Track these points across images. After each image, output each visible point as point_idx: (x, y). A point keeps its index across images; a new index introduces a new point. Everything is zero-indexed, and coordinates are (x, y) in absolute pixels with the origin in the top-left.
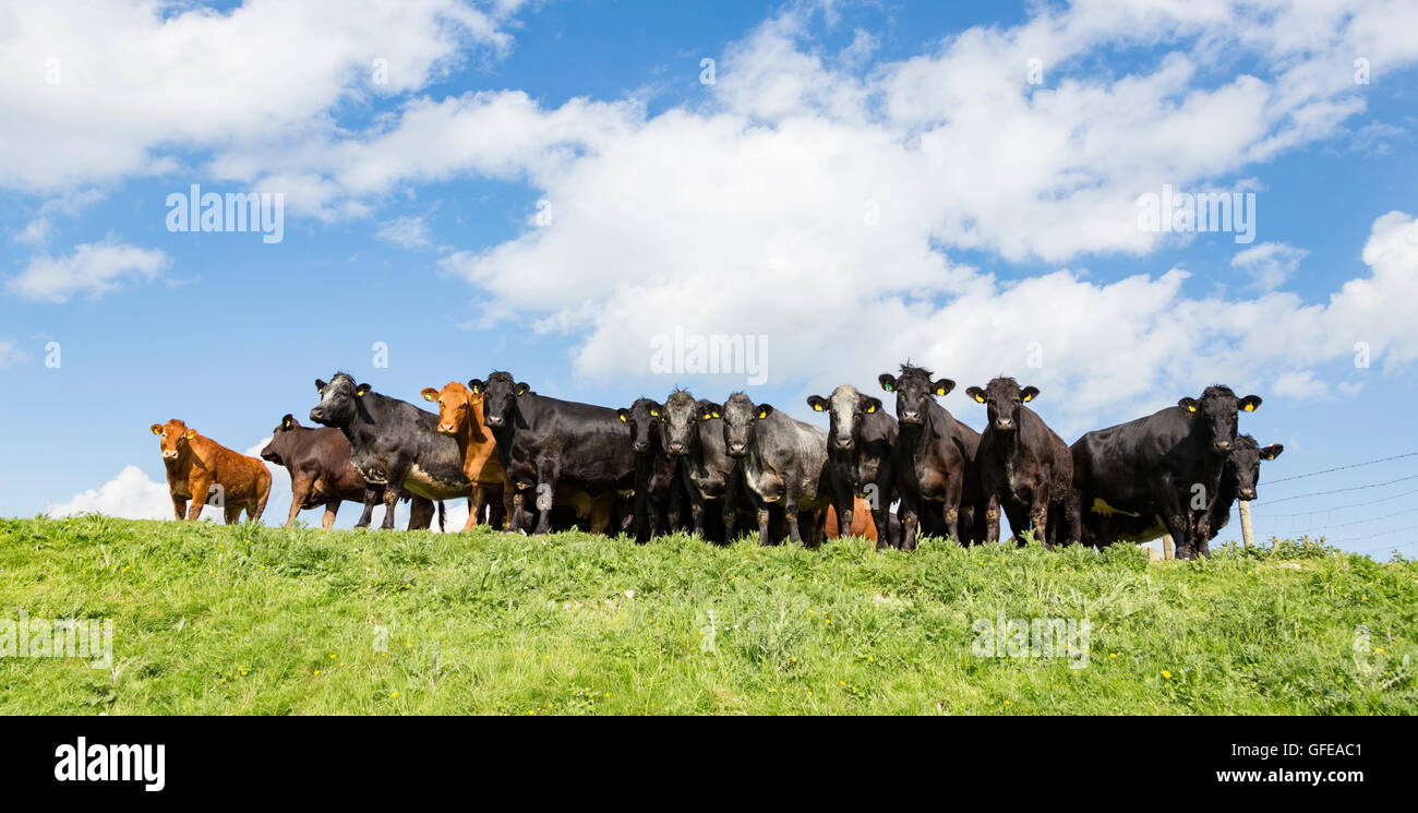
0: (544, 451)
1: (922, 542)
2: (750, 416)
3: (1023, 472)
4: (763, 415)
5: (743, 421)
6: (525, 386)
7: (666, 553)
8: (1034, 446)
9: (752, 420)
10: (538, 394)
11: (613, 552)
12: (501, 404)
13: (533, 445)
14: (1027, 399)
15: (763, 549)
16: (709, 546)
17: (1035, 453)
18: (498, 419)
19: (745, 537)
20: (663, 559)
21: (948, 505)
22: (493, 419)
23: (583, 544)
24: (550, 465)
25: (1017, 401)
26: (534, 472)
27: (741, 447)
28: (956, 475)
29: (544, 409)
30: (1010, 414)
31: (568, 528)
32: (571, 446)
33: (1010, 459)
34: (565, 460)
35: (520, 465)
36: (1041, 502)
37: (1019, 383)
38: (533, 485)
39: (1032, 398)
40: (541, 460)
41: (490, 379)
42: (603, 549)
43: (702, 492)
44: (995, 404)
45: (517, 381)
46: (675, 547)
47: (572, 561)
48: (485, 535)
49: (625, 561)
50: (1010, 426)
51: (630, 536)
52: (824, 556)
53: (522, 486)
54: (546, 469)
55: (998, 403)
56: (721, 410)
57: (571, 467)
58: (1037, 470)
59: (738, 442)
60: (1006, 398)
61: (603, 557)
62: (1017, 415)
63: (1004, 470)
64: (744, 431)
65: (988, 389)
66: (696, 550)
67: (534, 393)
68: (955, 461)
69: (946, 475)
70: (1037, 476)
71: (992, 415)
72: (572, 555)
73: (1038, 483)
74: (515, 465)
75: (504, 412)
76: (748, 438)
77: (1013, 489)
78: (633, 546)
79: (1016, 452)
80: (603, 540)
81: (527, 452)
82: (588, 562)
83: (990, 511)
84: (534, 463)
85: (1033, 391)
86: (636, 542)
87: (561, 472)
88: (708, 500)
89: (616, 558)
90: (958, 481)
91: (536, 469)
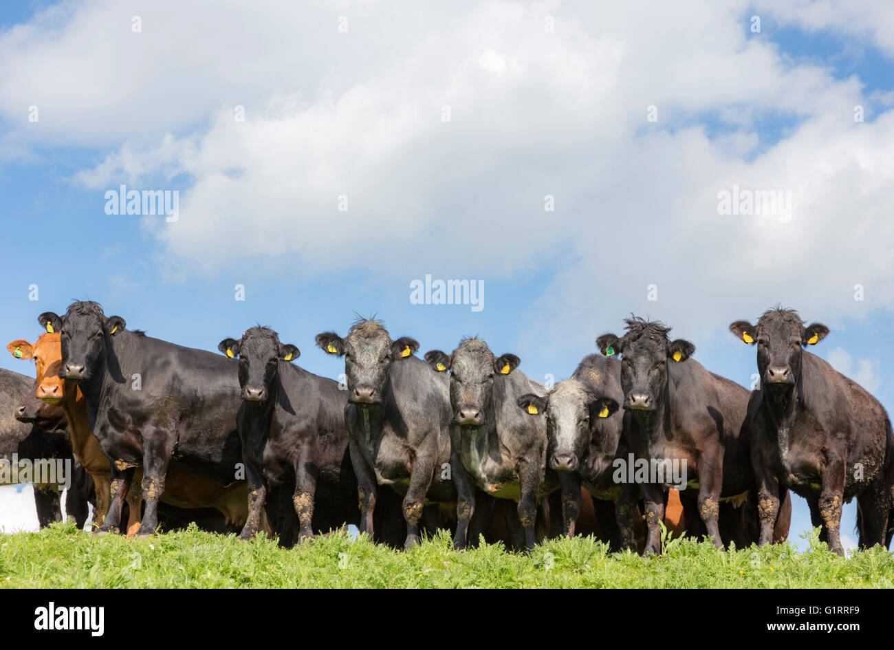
0: (154, 418)
1: (670, 545)
2: (488, 370)
3: (804, 444)
4: (506, 369)
5: (479, 377)
6: (119, 322)
7: (321, 559)
8: (822, 409)
9: (491, 376)
10: (148, 335)
11: (248, 559)
12: (85, 346)
13: (138, 408)
14: (813, 340)
15: (456, 554)
16: (382, 548)
17: (822, 419)
18: (78, 368)
19: (430, 538)
20: (316, 566)
21: (703, 493)
22: (72, 367)
23: (207, 547)
24: (161, 437)
25: (798, 343)
26: (138, 446)
27: (474, 412)
28: (712, 452)
29: (155, 358)
30: (787, 360)
31: (185, 527)
32: (193, 412)
33: (784, 422)
34: (182, 432)
35: (119, 435)
36: (833, 488)
37: (803, 318)
38: (136, 465)
39: (819, 339)
40: (148, 430)
41: (70, 312)
42: (235, 554)
43: (378, 474)
44: (767, 345)
45: (108, 314)
46: (334, 551)
47: (193, 569)
48: (68, 537)
49: (265, 570)
50: (785, 378)
51: (271, 537)
52: (536, 562)
53: (122, 466)
54: (156, 443)
55: (772, 346)
56: (449, 361)
57: (193, 441)
58: (825, 441)
59: (470, 406)
60: (784, 338)
61: (235, 564)
62: (796, 363)
63: (773, 437)
64: (479, 391)
65: (760, 324)
66: (363, 556)
67: (140, 334)
68: (707, 434)
69: (696, 454)
70: (824, 452)
71: (763, 363)
72: (193, 562)
73: (827, 462)
74: (113, 435)
75: (89, 358)
76: (485, 401)
77: (787, 466)
78: (276, 550)
79: (794, 414)
80: (234, 542)
81: (128, 417)
82: (214, 569)
83: (763, 501)
84: (138, 434)
85: (819, 330)
86: (280, 545)
87: (176, 448)
88: (385, 485)
89: (253, 565)
90: (715, 460)
91: (142, 442)
